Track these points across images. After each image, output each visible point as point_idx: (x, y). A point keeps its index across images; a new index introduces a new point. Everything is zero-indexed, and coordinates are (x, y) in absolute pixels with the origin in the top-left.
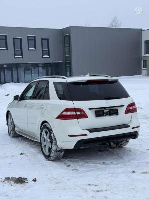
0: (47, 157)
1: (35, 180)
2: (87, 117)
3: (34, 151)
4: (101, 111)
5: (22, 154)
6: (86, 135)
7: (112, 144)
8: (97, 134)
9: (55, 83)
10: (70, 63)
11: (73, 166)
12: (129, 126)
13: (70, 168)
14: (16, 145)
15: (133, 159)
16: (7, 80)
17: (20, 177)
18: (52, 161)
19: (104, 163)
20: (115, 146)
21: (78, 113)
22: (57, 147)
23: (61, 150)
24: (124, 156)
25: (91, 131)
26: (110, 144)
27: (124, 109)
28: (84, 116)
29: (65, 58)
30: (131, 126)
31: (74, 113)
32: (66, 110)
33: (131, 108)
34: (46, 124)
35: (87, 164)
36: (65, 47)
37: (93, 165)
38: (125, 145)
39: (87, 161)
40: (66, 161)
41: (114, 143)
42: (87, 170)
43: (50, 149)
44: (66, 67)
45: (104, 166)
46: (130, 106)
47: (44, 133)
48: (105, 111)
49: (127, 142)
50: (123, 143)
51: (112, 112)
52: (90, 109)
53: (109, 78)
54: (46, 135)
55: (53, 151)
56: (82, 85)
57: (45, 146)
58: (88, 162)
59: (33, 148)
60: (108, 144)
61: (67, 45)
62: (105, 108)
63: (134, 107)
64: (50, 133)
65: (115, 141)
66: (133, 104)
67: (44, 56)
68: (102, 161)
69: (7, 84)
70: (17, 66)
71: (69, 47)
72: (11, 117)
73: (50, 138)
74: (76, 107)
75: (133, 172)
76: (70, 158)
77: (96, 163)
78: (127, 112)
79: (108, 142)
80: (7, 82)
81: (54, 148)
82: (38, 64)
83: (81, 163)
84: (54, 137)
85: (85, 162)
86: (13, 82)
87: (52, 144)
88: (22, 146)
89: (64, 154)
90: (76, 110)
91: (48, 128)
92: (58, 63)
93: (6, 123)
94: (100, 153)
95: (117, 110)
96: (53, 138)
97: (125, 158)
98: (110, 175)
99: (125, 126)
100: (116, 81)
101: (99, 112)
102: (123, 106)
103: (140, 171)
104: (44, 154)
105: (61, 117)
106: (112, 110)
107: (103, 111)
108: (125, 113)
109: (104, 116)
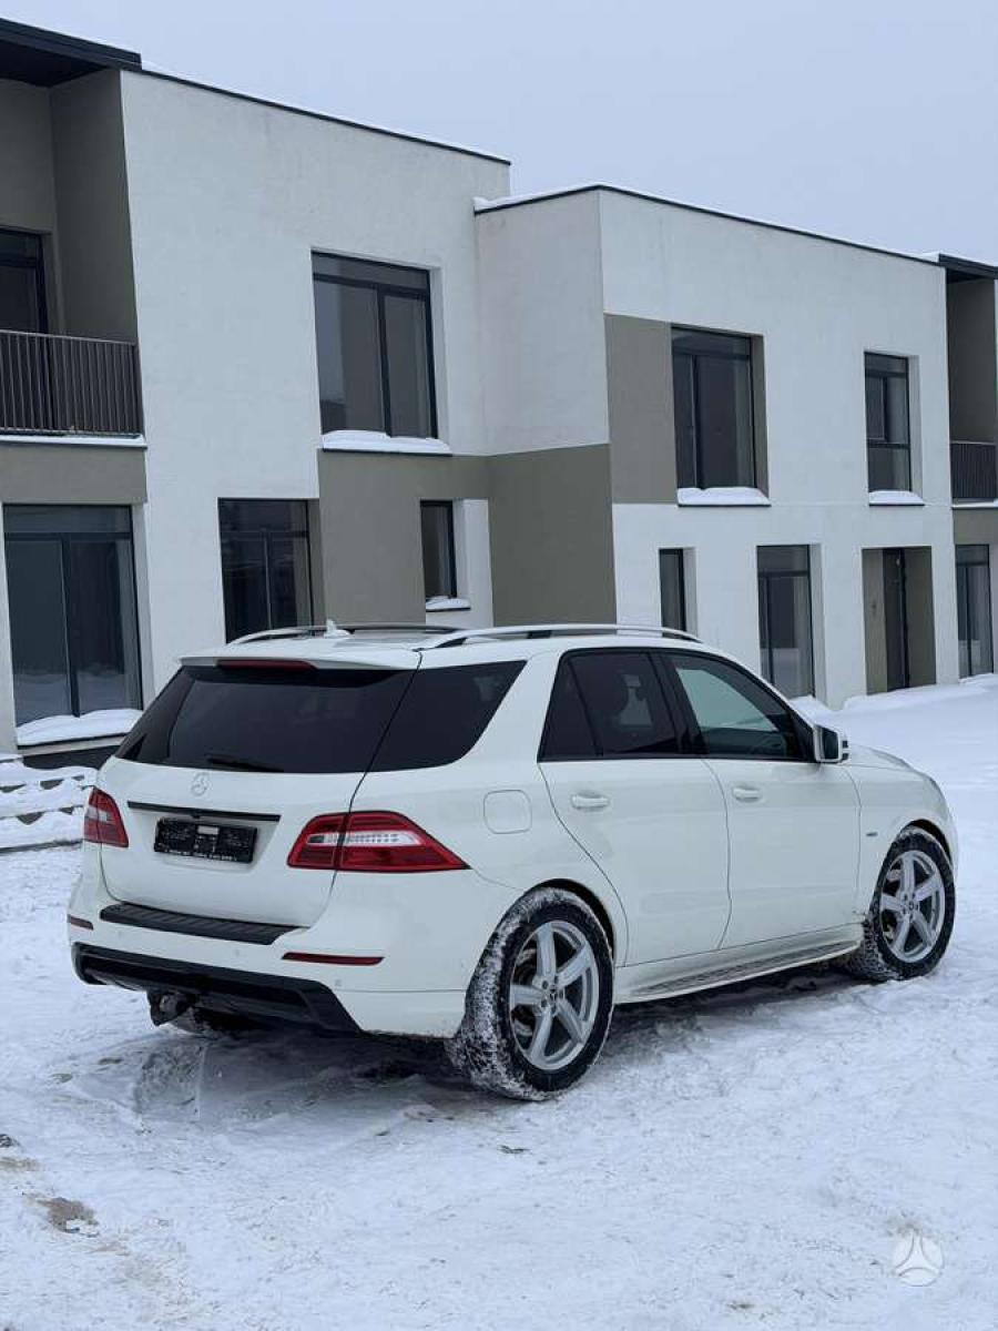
2: (125, 843)
4: (184, 824)
33: (330, 839)
48: (203, 830)
51: (229, 840)
52: (131, 805)
95: (253, 835)
101: (177, 826)
106: (234, 830)
107: (197, 826)
108: (289, 862)
109: (186, 853)
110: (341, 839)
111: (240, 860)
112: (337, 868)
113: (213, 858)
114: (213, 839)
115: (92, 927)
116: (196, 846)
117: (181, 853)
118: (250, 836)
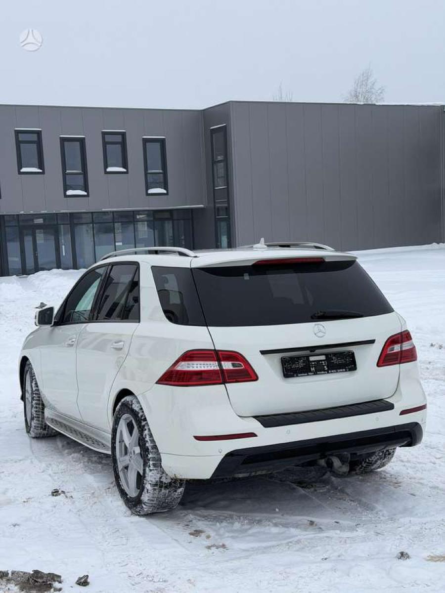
0: (133, 504)
1: (83, 582)
2: (256, 378)
3: (95, 485)
4: (299, 358)
5: (56, 493)
6: (251, 435)
7: (337, 462)
8: (289, 432)
9: (158, 271)
10: (228, 210)
11: (212, 534)
12: (390, 407)
13: (201, 540)
14: (44, 465)
15: (406, 511)
16: (41, 261)
17: (36, 572)
18: (148, 515)
19: (312, 523)
20: (345, 469)
21: (227, 365)
22: (163, 472)
23: (175, 483)
24: (377, 501)
25: (269, 421)
26: (330, 465)
27: (375, 351)
28: (246, 374)
29: (214, 194)
30: (398, 407)
31: (212, 366)
32: (189, 356)
33: (397, 348)
34: (127, 398)
35: (256, 529)
36: (214, 162)
37: (275, 530)
38: (383, 465)
39: (258, 516)
40: (191, 517)
41: (343, 462)
42: (253, 549)
43: (140, 479)
44: (217, 221)
45: (310, 534)
46: (393, 340)
47: (123, 427)
48: (312, 359)
49: (388, 455)
50: (374, 458)
51: (335, 360)
52: (263, 352)
53: (328, 253)
54: (131, 432)
55: (148, 486)
56: (246, 277)
57: (126, 468)
58: (259, 522)
59: (92, 472)
60: (322, 462)
61: (220, 158)
62: (312, 349)
63: (406, 346)
64: (142, 429)
65: (346, 453)
66: (405, 336)
67: (151, 191)
68: (305, 519)
69: (41, 273)
70: (73, 220)
71: (227, 161)
72: (33, 377)
73: (141, 442)
74: (219, 347)
75: (403, 555)
76: (205, 507)
77: (285, 525)
78: (386, 359)
79: (323, 456)
80: (43, 269)
81: (152, 476)
82: (135, 213)
83: (237, 525)
84: (153, 441)
85: (252, 522)
86: (58, 267)
87: (145, 464)
88: (62, 466)
89: (186, 494)
90: (218, 355)
91: (134, 413)
92: (192, 210)
93: (20, 393)
94: (302, 491)
95: (352, 355)
96: (149, 445)
97: (379, 507)
98: (327, 565)
99: (380, 405)
100: (350, 263)
101: (293, 360)
102: (372, 342)
103: (426, 554)
104: (123, 493)
105: (173, 378)
106: (335, 354)
107: (308, 357)
108: (378, 365)
109: (311, 374)
110: (401, 347)
111: (354, 370)
112: (400, 362)
113: (331, 372)
114: (323, 362)
115: (256, 436)
116: (312, 369)
117: (306, 374)
118: (349, 355)
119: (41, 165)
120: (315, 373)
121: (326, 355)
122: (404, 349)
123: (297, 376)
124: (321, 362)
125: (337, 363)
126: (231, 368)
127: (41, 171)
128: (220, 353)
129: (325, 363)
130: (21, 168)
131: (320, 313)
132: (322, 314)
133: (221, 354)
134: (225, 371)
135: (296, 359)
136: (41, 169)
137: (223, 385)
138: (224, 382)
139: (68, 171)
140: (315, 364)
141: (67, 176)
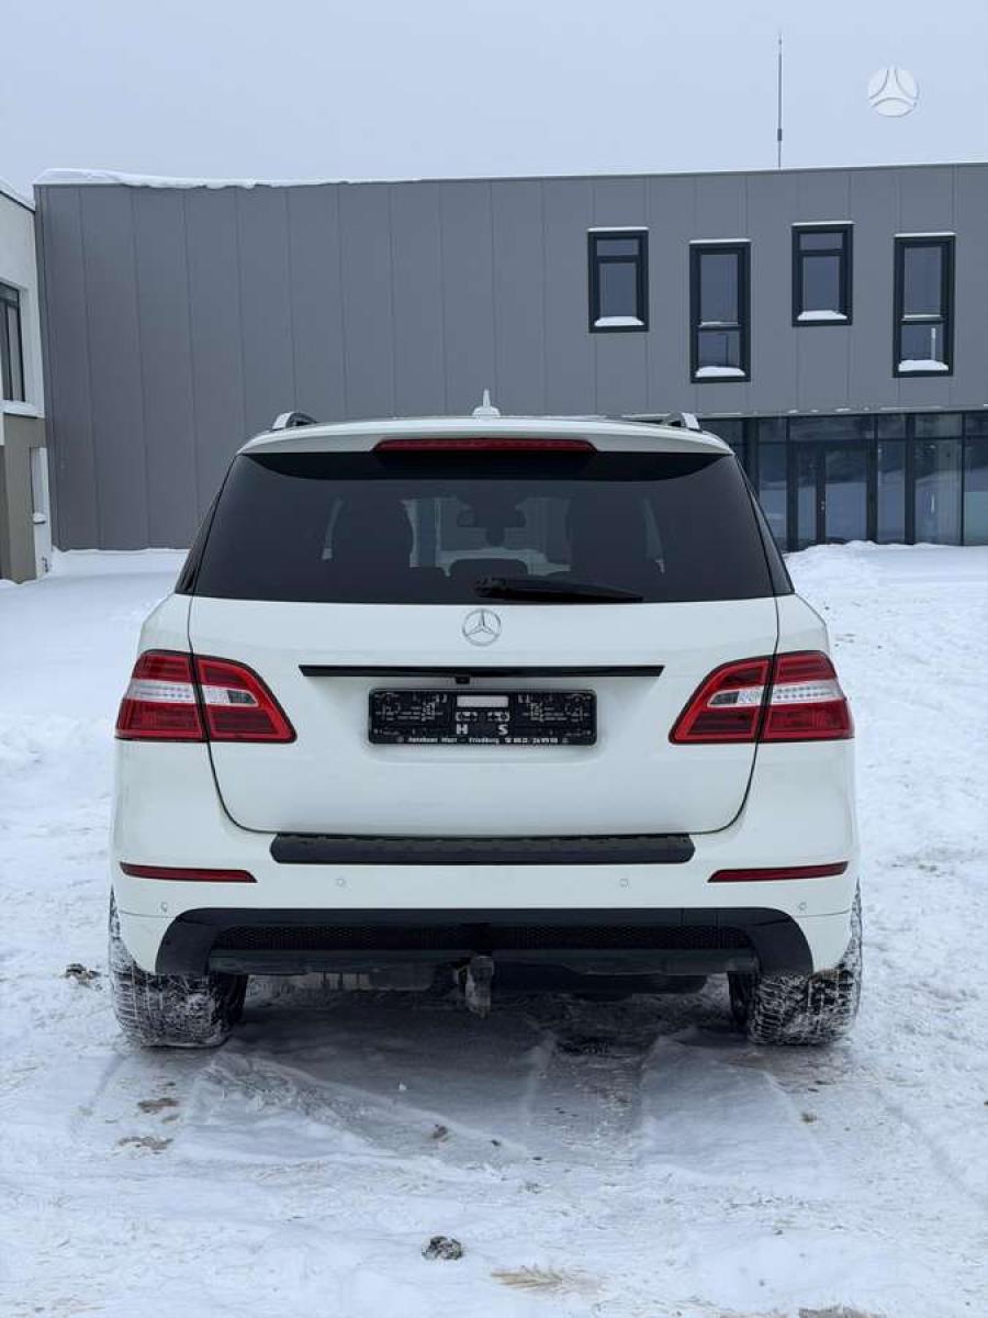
2: (290, 736)
4: (425, 696)
6: (243, 876)
21: (216, 696)
25: (294, 848)
27: (669, 698)
28: (264, 723)
33: (749, 697)
48: (463, 701)
51: (536, 713)
52: (309, 671)
62: (463, 674)
74: (200, 648)
78: (702, 725)
90: (196, 668)
95: (589, 702)
101: (407, 699)
102: (655, 671)
106: (539, 696)
107: (453, 695)
108: (675, 737)
109: (449, 740)
110: (767, 696)
111: (574, 742)
112: (759, 739)
113: (512, 743)
114: (498, 714)
115: (251, 879)
116: (459, 728)
117: (435, 740)
118: (581, 703)
119: (845, 306)
120: (463, 740)
121: (512, 696)
122: (774, 701)
123: (406, 742)
124: (490, 714)
125: (541, 720)
126: (227, 703)
127: (844, 317)
128: (201, 661)
129: (503, 717)
130: (800, 312)
131: (490, 581)
132: (496, 583)
133: (206, 666)
134: (209, 710)
135: (415, 698)
136: (845, 314)
137: (205, 745)
138: (207, 738)
139: (906, 316)
140: (471, 717)
141: (904, 327)
